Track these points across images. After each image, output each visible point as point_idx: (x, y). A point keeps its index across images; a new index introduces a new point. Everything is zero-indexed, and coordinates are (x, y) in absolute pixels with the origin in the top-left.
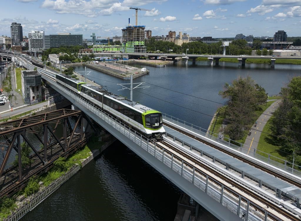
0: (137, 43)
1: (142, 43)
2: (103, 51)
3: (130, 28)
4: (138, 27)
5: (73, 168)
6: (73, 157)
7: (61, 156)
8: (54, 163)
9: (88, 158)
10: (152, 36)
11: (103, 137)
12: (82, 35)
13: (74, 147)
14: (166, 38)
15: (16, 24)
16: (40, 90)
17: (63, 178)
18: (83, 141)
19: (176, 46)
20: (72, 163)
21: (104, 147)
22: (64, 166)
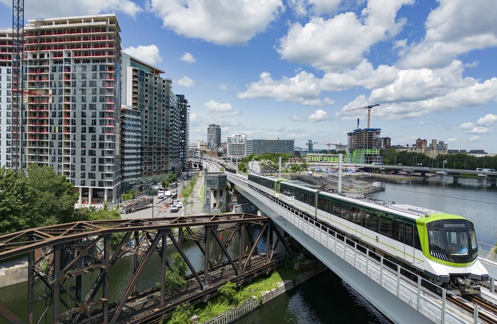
0: (368, 151)
1: (376, 151)
2: (321, 160)
3: (359, 131)
4: (371, 130)
5: (248, 302)
6: (251, 286)
7: (230, 281)
8: (219, 289)
9: (273, 290)
10: (391, 145)
11: (301, 263)
12: (293, 141)
13: (253, 271)
14: (412, 148)
15: (214, 125)
16: (224, 195)
17: (228, 314)
18: (270, 264)
19: (428, 158)
20: (247, 295)
21: (302, 278)
22: (233, 297)
